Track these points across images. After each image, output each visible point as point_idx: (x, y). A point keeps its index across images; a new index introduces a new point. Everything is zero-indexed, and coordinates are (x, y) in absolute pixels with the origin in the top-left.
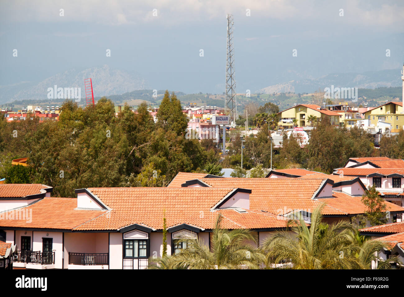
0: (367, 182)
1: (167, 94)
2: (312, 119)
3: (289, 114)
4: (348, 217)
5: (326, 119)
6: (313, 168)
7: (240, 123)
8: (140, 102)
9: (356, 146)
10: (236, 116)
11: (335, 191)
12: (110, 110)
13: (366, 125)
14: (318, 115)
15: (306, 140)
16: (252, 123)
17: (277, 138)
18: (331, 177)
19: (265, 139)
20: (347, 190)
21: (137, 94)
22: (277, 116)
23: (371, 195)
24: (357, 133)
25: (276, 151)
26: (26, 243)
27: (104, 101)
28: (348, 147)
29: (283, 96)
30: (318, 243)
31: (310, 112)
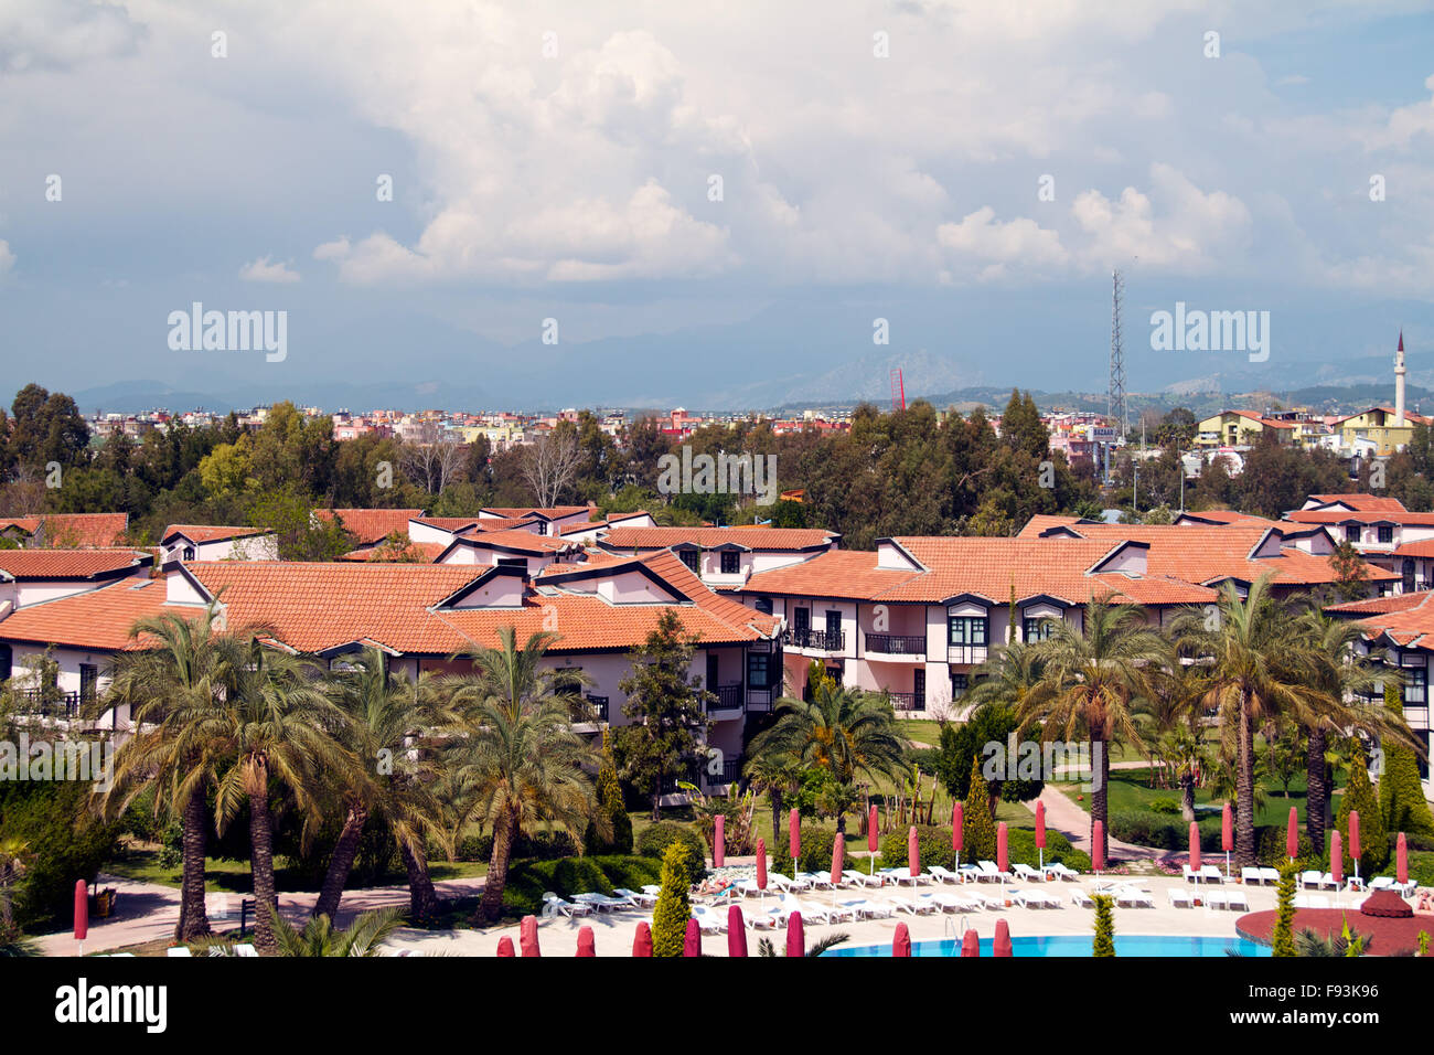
0: (1337, 534)
1: (1016, 393)
2: (1248, 433)
3: (1210, 425)
4: (1307, 587)
5: (1269, 435)
6: (1250, 509)
7: (1133, 439)
8: (971, 406)
9: (1321, 477)
10: (1127, 429)
11: (1284, 547)
12: (928, 419)
13: (1335, 443)
14: (1258, 427)
15: (1237, 466)
16: (1152, 440)
17: (1191, 463)
18: (1279, 525)
19: (1172, 464)
20: (1305, 545)
21: (969, 394)
22: (1193, 428)
23: (1343, 554)
24: (1320, 456)
25: (1190, 484)
26: (802, 620)
27: (918, 403)
28: (1307, 478)
29: (1202, 398)
30: (1258, 628)
31: (1245, 423)
